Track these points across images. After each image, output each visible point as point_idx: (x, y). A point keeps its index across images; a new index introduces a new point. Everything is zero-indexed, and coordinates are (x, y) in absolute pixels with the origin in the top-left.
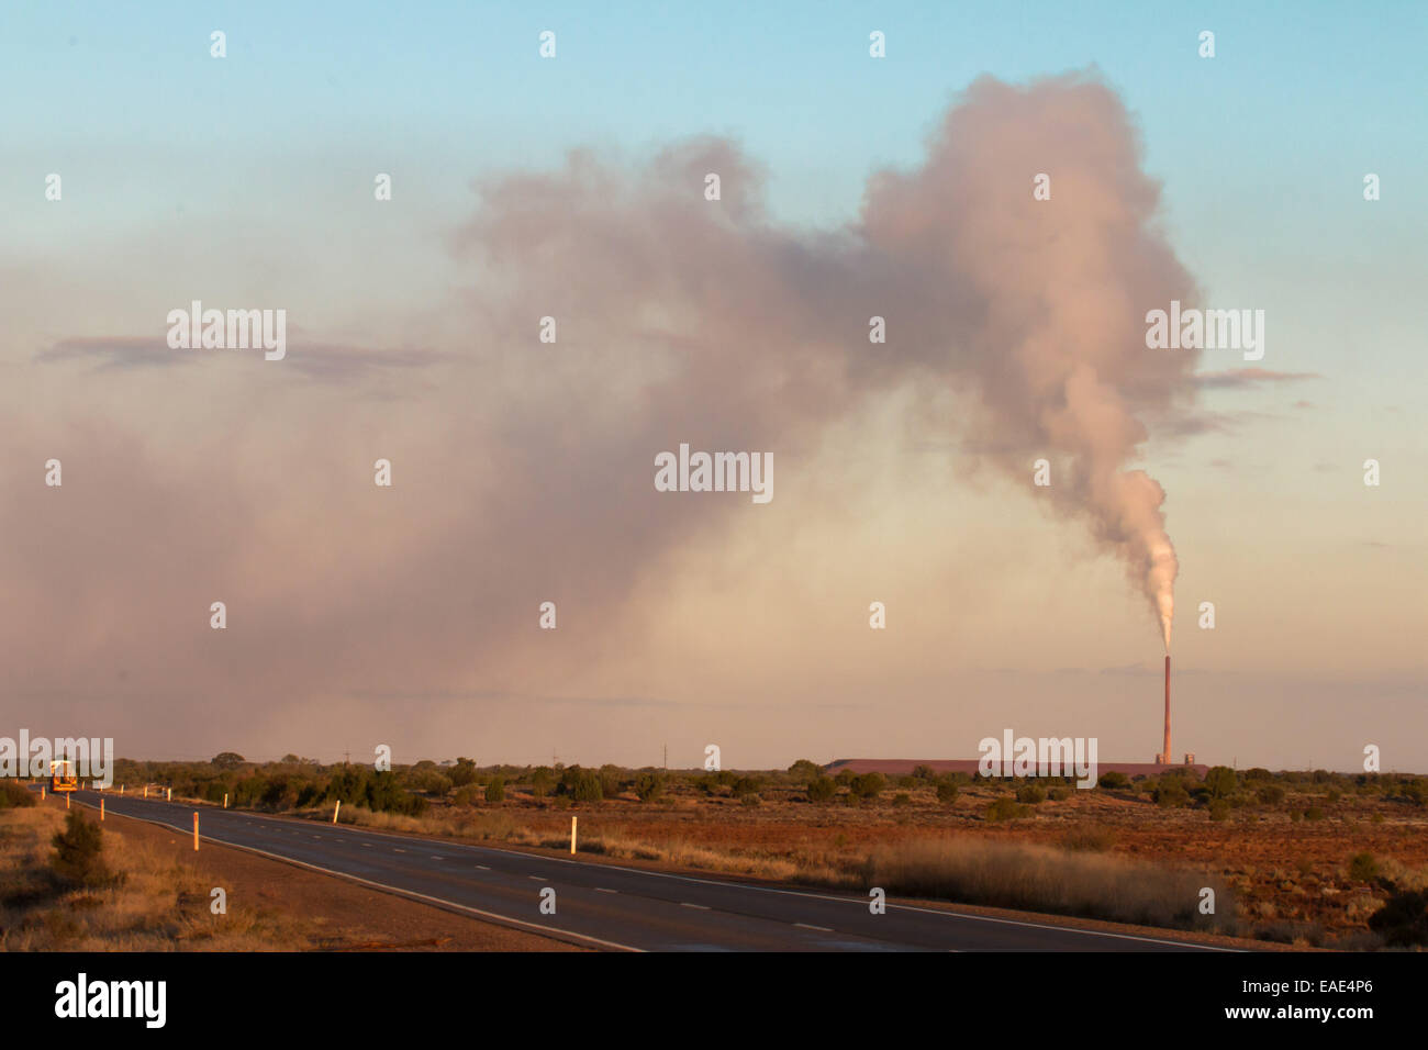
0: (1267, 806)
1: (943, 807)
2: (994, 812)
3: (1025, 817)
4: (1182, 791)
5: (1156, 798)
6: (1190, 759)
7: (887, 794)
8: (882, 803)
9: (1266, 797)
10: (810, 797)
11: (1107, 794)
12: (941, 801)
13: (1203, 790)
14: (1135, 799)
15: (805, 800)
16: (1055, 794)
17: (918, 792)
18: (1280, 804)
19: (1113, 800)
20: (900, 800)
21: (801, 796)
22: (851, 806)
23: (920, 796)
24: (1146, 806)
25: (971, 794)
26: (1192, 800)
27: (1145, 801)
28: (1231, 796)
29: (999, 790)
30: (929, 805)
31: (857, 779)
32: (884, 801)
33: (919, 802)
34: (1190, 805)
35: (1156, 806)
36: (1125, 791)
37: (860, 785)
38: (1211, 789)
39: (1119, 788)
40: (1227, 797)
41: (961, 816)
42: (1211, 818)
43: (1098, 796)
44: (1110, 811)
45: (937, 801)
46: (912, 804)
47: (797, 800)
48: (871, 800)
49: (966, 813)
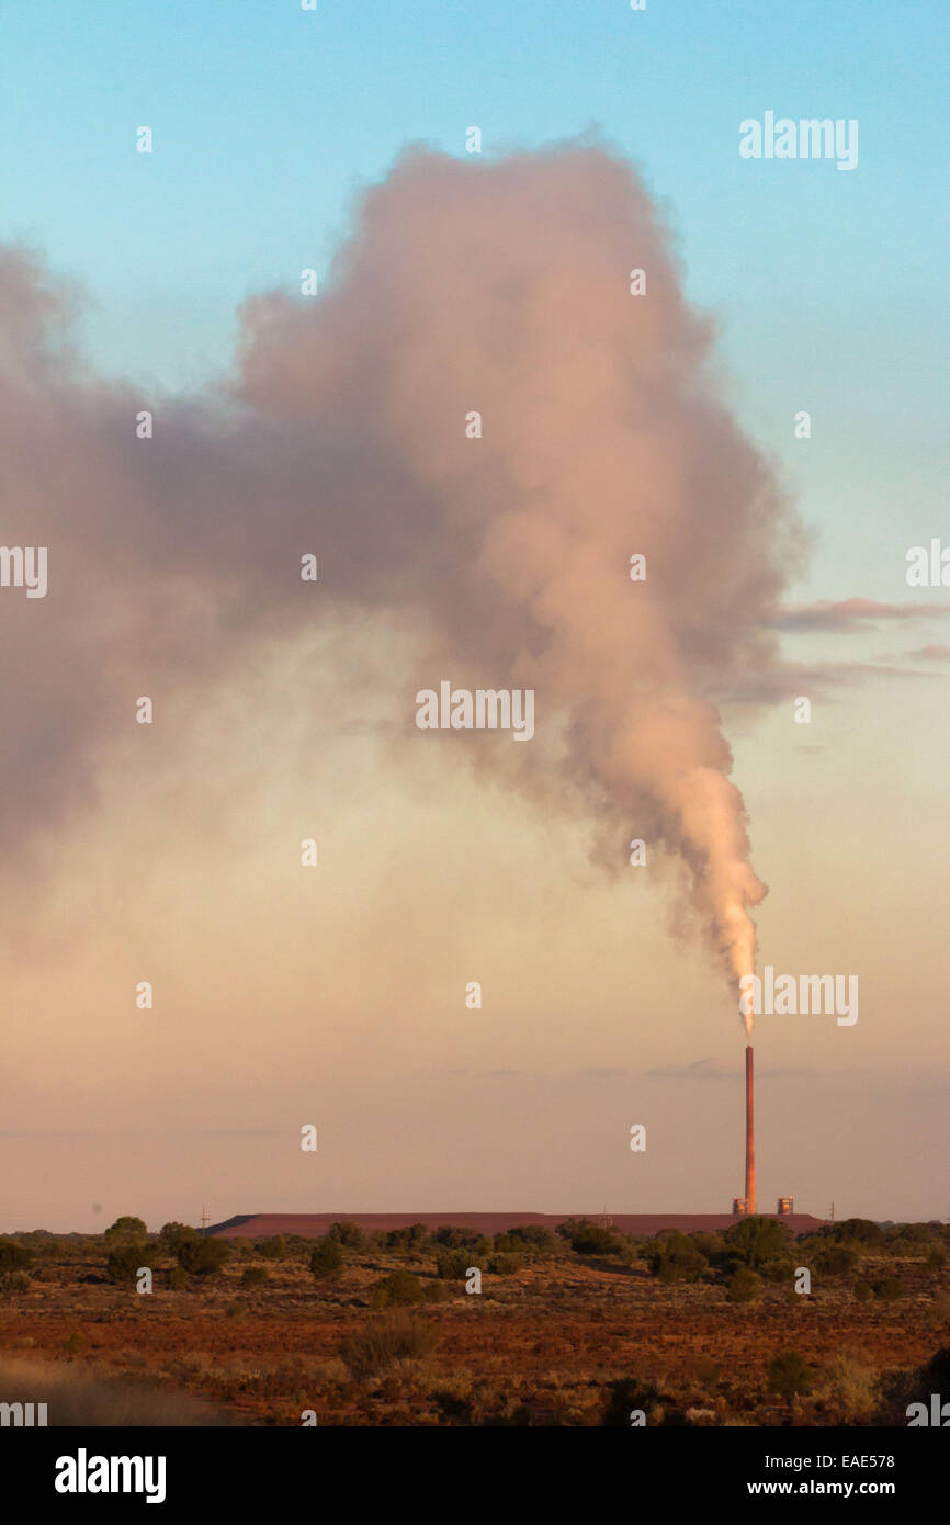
0: (830, 1278)
1: (317, 1288)
2: (384, 1294)
3: (436, 1301)
4: (697, 1255)
5: (656, 1268)
6: (786, 1206)
7: (233, 1269)
8: (224, 1282)
9: (827, 1264)
10: (113, 1275)
11: (581, 1262)
12: (317, 1277)
13: (733, 1255)
14: (625, 1270)
15: (104, 1281)
16: (499, 1264)
17: (286, 1264)
18: (851, 1274)
19: (591, 1272)
20: (252, 1277)
21: (98, 1273)
22: (174, 1289)
23: (289, 1270)
24: (640, 1282)
25: (370, 1266)
26: (711, 1270)
27: (641, 1273)
28: (772, 1263)
29: (412, 1259)
30: (296, 1285)
31: (188, 1245)
32: (229, 1278)
33: (282, 1279)
34: (707, 1278)
35: (656, 1281)
36: (612, 1259)
37: (192, 1257)
38: (743, 1252)
39: (601, 1252)
40: (766, 1265)
41: (336, 1301)
42: (728, 1299)
43: (568, 1266)
44: (578, 1290)
45: (309, 1278)
46: (271, 1284)
47: (93, 1279)
48: (208, 1278)
49: (345, 1297)
